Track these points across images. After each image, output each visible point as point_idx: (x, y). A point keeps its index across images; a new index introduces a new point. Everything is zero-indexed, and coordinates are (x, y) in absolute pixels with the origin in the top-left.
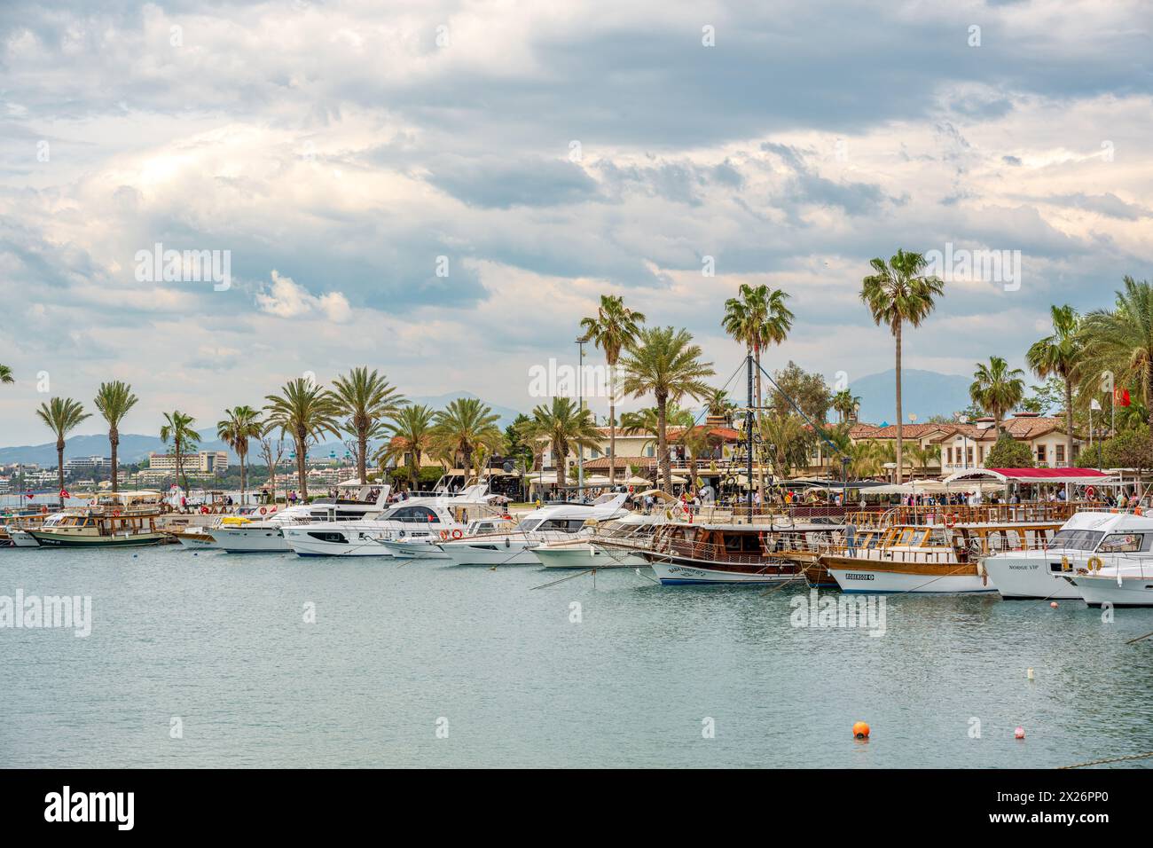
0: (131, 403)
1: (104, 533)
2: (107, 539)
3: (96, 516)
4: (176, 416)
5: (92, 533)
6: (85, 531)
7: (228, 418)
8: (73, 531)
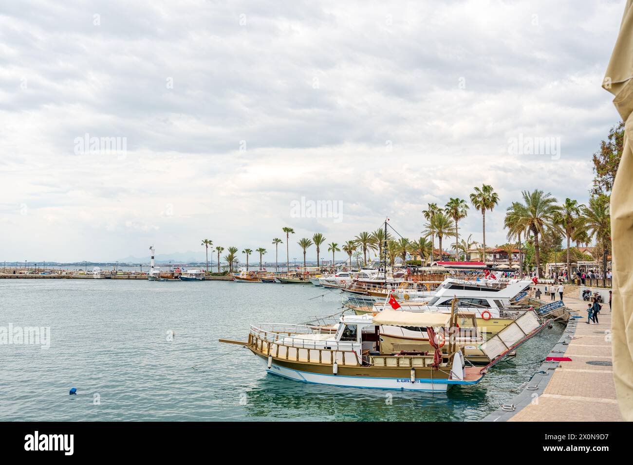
0: (323, 240)
1: (301, 279)
2: (302, 281)
3: (299, 274)
4: (333, 244)
5: (297, 279)
6: (294, 279)
7: (346, 244)
8: (291, 279)
